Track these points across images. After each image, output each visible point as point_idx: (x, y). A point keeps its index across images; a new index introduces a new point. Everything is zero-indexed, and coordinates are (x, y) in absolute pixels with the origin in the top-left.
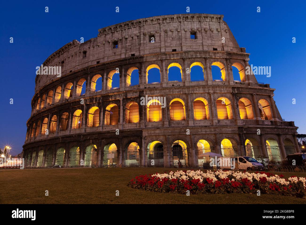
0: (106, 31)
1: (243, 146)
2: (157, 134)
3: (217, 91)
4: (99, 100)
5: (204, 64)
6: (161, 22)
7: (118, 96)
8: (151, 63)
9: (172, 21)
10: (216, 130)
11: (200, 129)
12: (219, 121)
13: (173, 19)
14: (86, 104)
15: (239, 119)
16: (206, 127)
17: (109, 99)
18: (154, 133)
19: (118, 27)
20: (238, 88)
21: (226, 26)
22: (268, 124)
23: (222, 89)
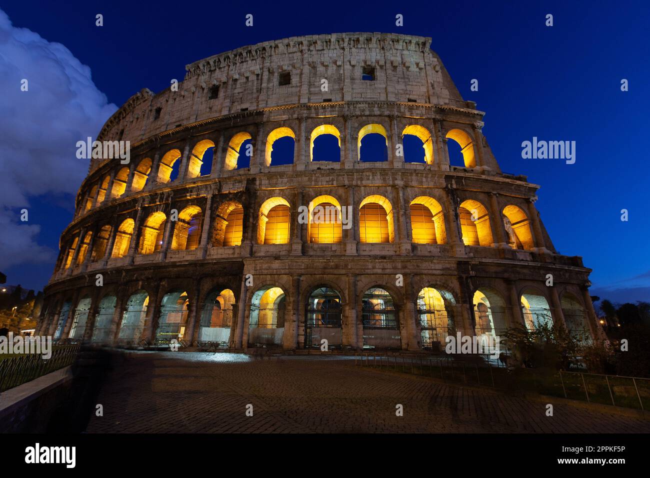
0: (200, 68)
1: (468, 306)
2: (275, 271)
3: (413, 182)
4: (167, 199)
5: (388, 127)
6: (305, 48)
7: (204, 189)
8: (278, 125)
9: (327, 46)
10: (406, 267)
11: (371, 262)
12: (415, 247)
13: (328, 43)
14: (143, 206)
15: (460, 243)
16: (384, 257)
17: (186, 196)
18: (268, 269)
19: (222, 60)
20: (459, 179)
21: (436, 60)
22: (525, 259)
23: (424, 180)
